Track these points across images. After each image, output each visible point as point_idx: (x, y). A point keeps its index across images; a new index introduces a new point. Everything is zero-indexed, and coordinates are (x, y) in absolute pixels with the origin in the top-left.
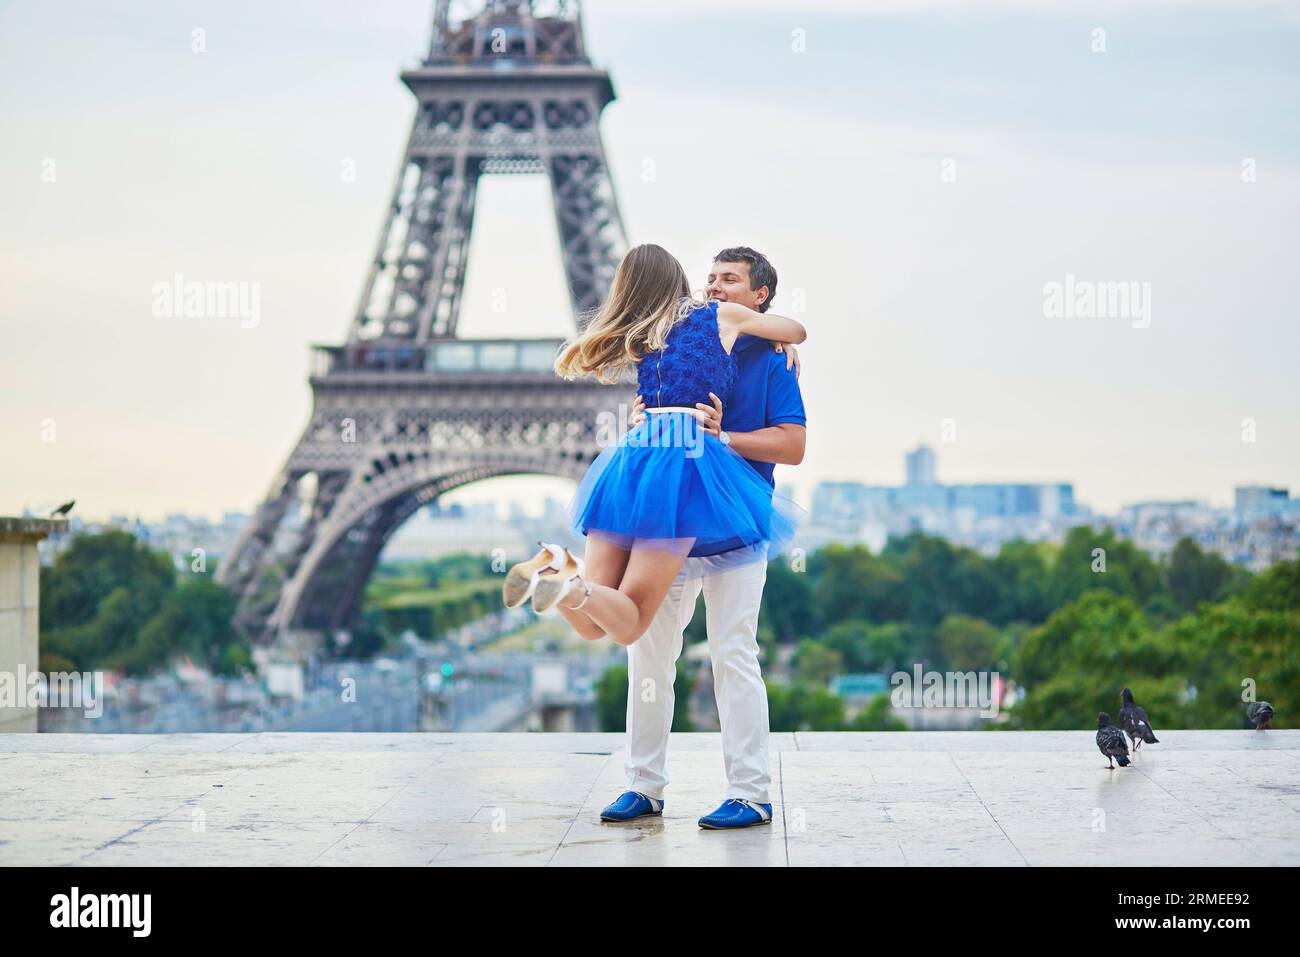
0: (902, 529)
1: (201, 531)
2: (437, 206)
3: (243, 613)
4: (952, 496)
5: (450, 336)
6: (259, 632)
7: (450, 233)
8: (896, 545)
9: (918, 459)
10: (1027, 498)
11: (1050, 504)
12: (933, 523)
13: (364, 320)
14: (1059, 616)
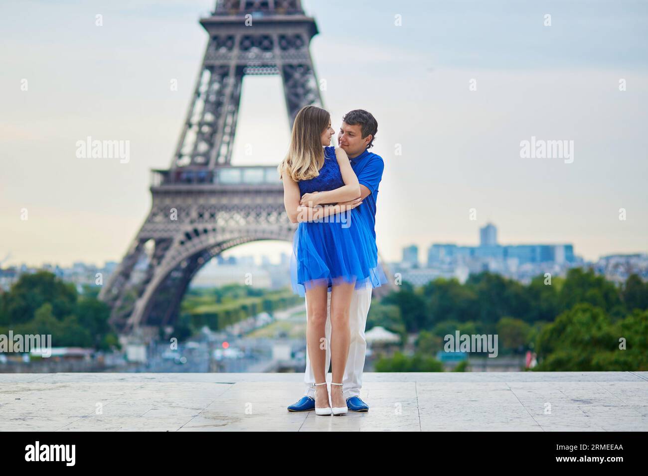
0: (478, 269)
1: (92, 271)
2: (220, 93)
3: (114, 317)
4: (506, 252)
5: (227, 164)
6: (123, 327)
7: (228, 107)
8: (474, 279)
9: (487, 232)
10: (547, 253)
11: (560, 256)
12: (495, 266)
13: (180, 155)
14: (562, 317)
